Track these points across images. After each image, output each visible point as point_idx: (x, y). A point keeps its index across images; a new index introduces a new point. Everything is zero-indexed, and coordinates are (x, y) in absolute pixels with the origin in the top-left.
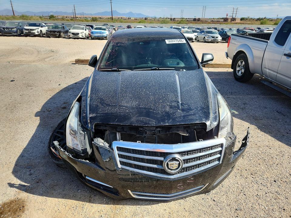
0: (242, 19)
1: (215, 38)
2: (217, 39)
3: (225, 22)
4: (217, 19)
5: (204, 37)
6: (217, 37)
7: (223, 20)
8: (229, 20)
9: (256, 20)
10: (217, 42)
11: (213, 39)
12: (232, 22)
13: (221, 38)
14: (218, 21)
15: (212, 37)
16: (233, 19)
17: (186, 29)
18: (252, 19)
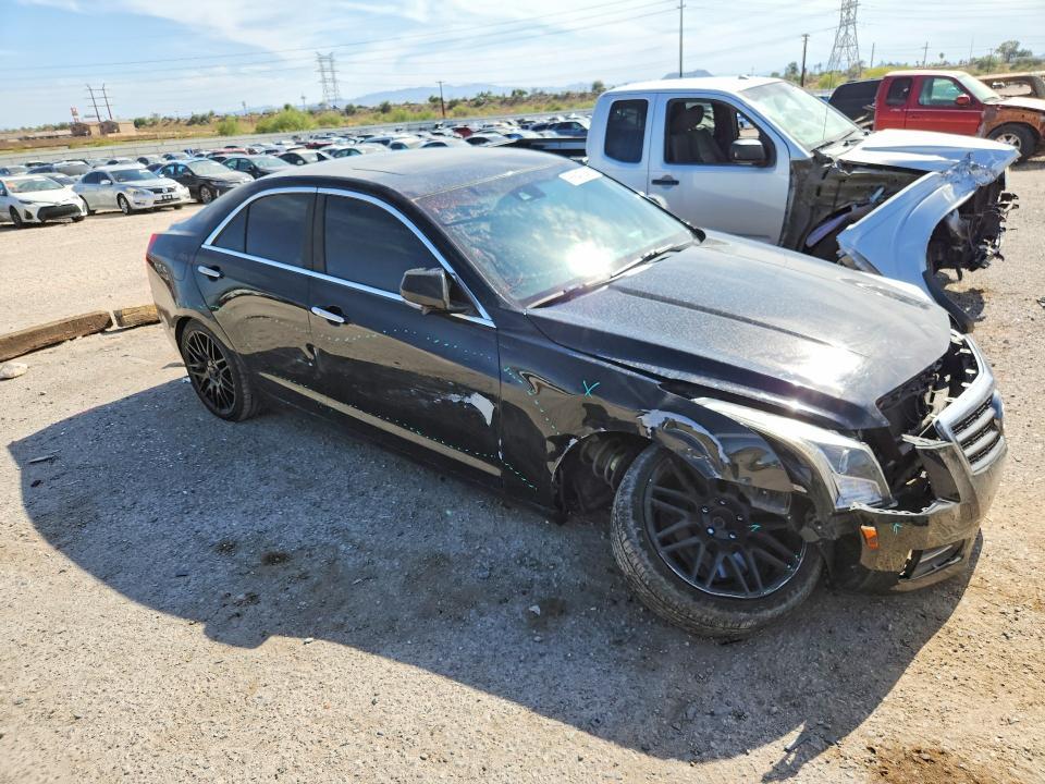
0: (138, 124)
1: (166, 193)
2: (174, 195)
3: (81, 140)
4: (39, 130)
5: (120, 196)
6: (170, 190)
7: (69, 132)
8: (95, 131)
9: (188, 125)
10: (177, 207)
11: (159, 197)
12: (109, 135)
13: (186, 190)
14: (50, 137)
15: (151, 190)
16: (109, 127)
17: (24, 177)
18: (171, 120)
